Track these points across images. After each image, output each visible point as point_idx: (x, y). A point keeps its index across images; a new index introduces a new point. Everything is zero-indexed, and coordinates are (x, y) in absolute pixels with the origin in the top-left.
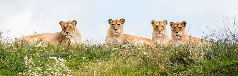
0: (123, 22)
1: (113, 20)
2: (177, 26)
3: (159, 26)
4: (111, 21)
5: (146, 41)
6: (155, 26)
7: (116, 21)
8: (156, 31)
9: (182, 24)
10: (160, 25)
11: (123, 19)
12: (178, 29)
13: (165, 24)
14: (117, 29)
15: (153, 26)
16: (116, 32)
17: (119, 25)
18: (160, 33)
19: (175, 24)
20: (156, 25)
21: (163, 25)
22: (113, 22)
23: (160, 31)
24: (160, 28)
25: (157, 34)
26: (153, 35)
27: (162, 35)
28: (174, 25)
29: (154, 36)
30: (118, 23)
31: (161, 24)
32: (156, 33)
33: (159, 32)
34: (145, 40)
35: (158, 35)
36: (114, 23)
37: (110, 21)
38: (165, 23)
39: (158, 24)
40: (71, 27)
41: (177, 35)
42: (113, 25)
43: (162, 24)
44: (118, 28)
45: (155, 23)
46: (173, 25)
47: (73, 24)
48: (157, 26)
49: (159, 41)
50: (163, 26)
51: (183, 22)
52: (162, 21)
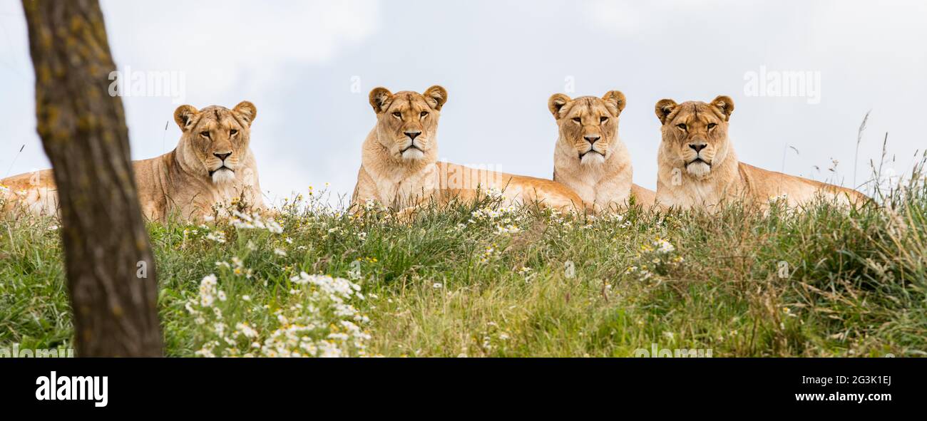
0: (440, 102)
1: (393, 91)
2: (697, 119)
3: (588, 117)
4: (384, 98)
5: (540, 192)
6: (567, 120)
7: (404, 96)
8: (572, 139)
9: (716, 110)
10: (591, 114)
11: (441, 90)
12: (702, 131)
13: (615, 111)
14: (418, 134)
15: (558, 118)
16: (413, 146)
17: (424, 113)
18: (592, 151)
19: (681, 108)
20: (573, 114)
21: (607, 114)
22: (392, 99)
23: (592, 141)
24: (592, 127)
25: (581, 156)
26: (561, 164)
27: (601, 159)
28: (676, 115)
29: (568, 164)
30: (419, 105)
31: (595, 109)
32: (575, 151)
33: (588, 146)
34: (530, 188)
35: (584, 158)
36: (401, 105)
37: (378, 99)
38: (612, 104)
39: (582, 110)
40: (233, 131)
41: (699, 160)
42: (397, 113)
43: (598, 109)
44: (422, 127)
45: (569, 104)
46: (674, 112)
47: (240, 117)
48: (578, 119)
49: (586, 191)
50: (603, 119)
51: (719, 99)
52: (600, 96)
